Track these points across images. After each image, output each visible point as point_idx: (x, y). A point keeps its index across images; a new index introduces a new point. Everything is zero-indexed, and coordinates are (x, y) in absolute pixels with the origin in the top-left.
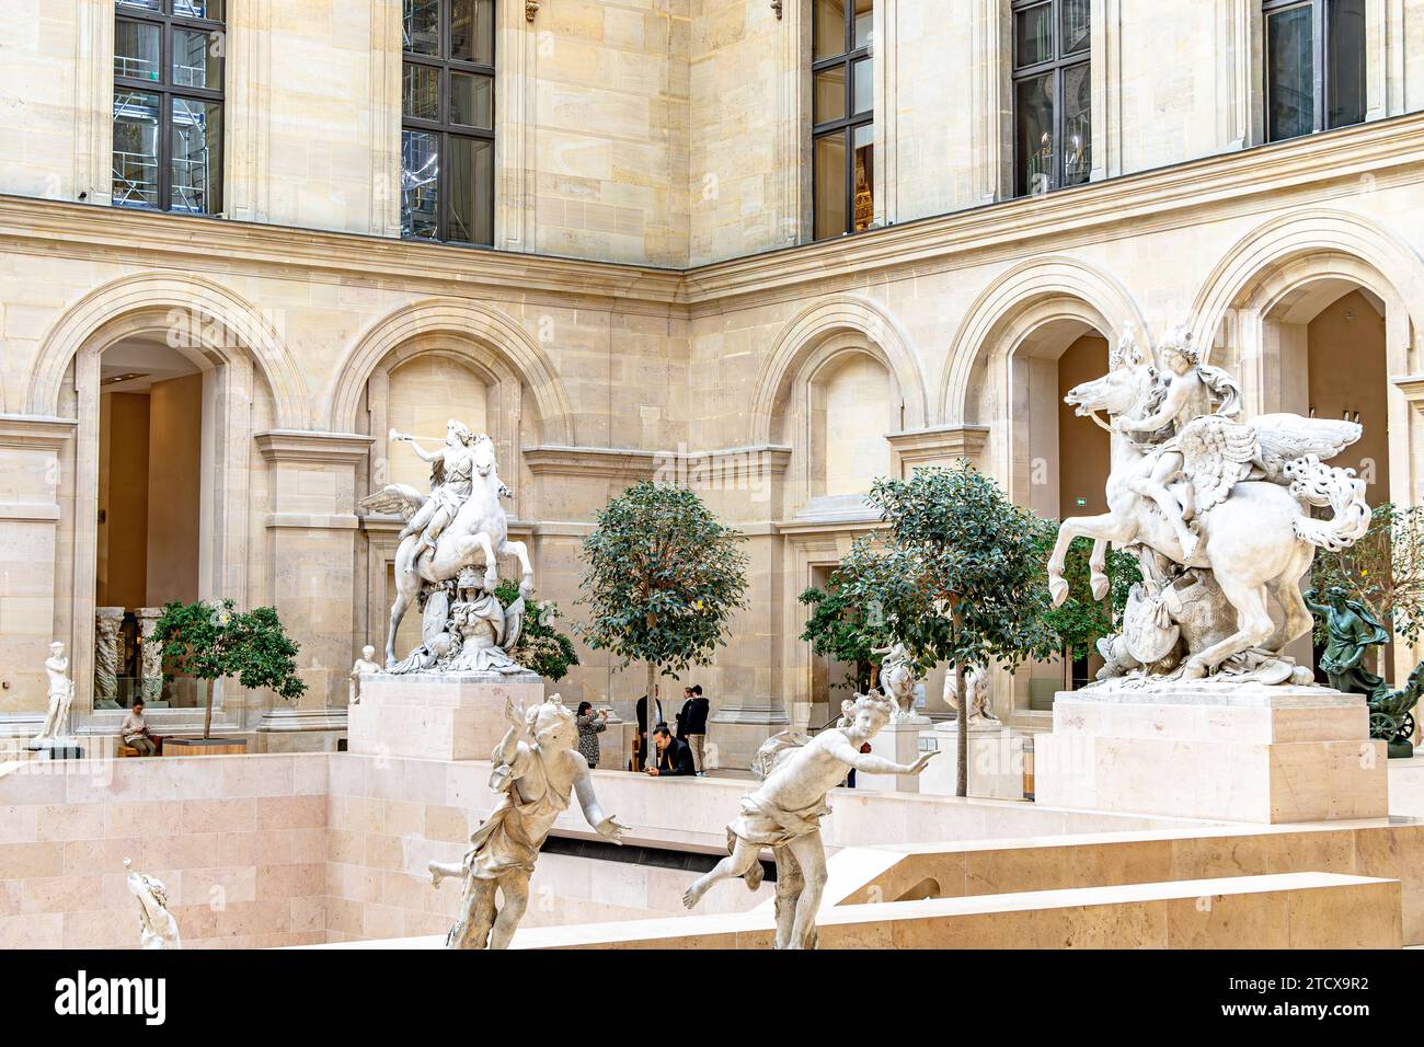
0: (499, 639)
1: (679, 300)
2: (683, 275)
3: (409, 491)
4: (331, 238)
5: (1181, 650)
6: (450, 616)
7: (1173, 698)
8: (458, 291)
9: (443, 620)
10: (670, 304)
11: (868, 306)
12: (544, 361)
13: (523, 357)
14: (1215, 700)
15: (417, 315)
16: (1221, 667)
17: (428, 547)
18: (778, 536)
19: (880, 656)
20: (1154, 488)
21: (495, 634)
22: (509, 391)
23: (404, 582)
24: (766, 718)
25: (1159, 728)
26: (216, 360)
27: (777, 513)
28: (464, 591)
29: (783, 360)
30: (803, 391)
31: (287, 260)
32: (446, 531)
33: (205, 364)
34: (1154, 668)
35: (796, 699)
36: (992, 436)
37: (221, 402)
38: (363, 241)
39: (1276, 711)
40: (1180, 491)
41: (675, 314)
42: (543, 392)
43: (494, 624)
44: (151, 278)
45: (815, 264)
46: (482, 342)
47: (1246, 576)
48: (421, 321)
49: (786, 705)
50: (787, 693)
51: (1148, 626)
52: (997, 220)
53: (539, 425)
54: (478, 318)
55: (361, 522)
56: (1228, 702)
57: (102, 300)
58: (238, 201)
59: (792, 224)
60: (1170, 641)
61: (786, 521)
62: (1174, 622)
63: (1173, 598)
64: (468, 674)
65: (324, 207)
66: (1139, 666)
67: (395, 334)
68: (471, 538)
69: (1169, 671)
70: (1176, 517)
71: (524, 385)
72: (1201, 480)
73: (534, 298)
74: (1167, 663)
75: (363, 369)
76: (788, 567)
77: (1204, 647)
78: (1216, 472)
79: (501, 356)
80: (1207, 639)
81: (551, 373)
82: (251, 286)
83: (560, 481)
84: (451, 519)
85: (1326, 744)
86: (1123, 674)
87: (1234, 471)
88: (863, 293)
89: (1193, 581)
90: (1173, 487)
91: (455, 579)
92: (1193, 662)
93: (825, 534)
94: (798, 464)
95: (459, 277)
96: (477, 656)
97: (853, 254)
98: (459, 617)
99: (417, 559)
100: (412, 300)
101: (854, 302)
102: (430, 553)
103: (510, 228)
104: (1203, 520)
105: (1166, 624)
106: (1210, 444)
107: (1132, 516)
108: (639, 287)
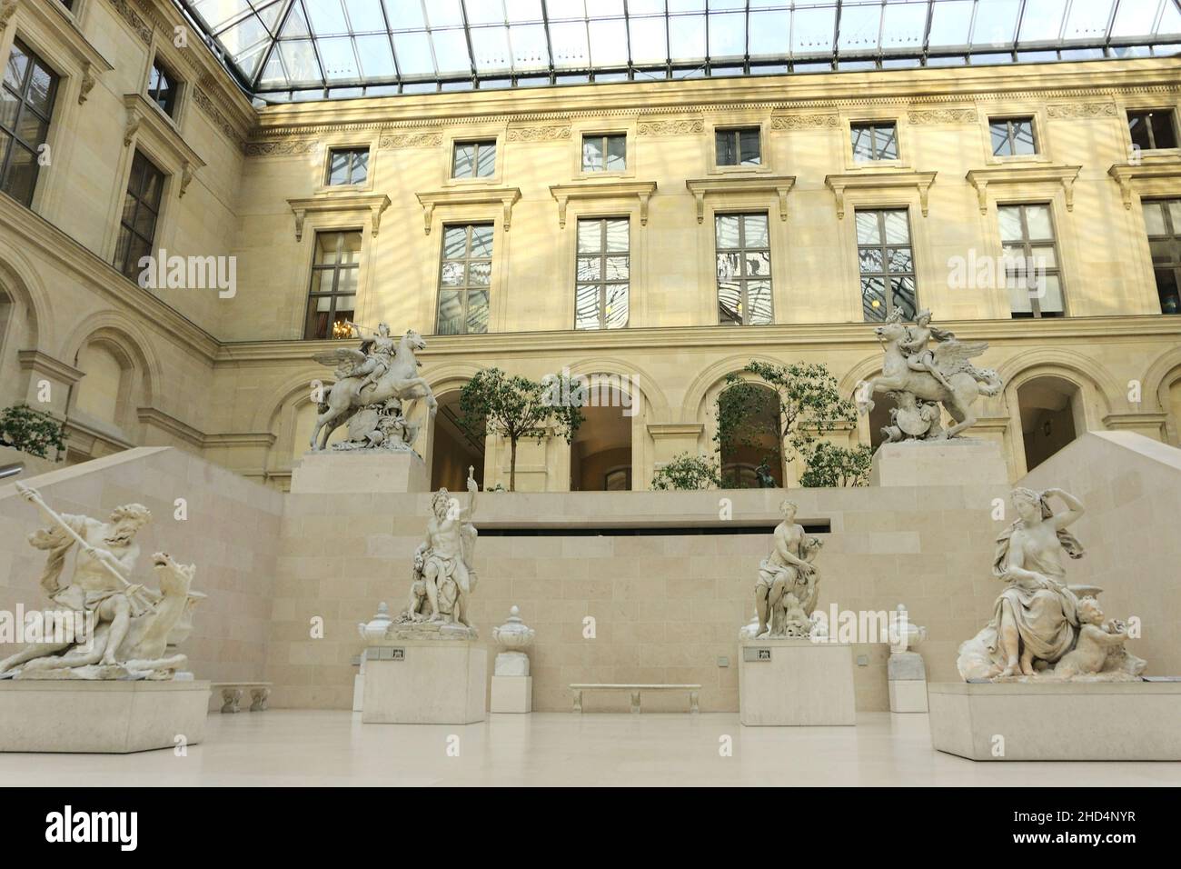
0: (406, 439)
1: (213, 358)
2: (220, 344)
6: (381, 421)
10: (208, 358)
12: (158, 363)
13: (151, 359)
15: (112, 316)
17: (372, 382)
21: (405, 433)
22: (137, 375)
27: (265, 465)
29: (281, 392)
32: (383, 377)
38: (103, 265)
43: (407, 430)
48: (116, 321)
53: (149, 394)
61: (271, 469)
66: (911, 437)
67: (101, 322)
69: (922, 439)
71: (146, 373)
73: (160, 331)
75: (83, 334)
79: (140, 354)
82: (41, 267)
91: (382, 403)
94: (279, 442)
95: (135, 305)
100: (113, 308)
102: (374, 386)
108: (202, 343)
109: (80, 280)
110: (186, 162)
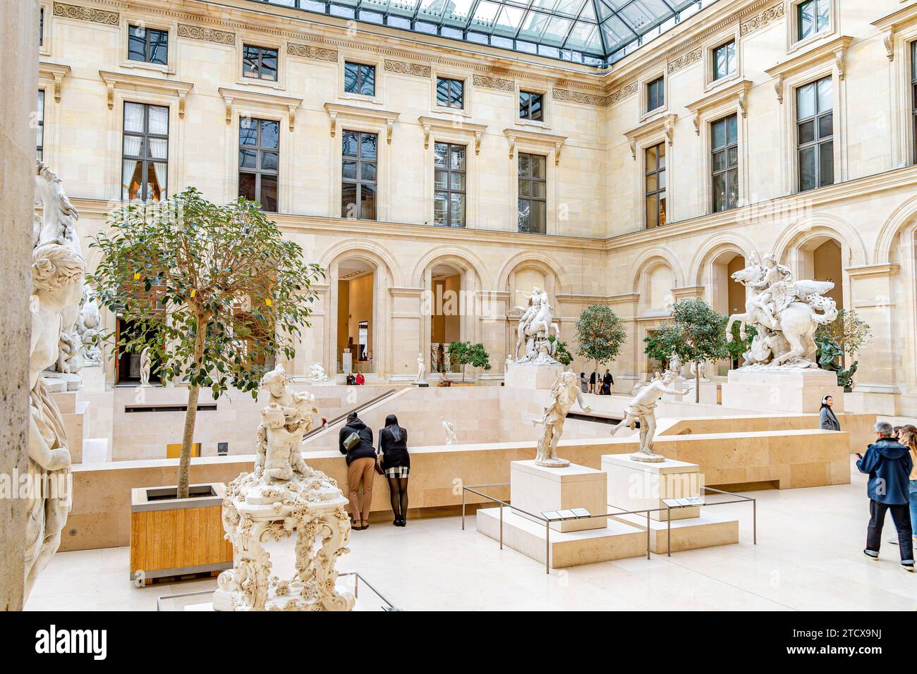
0: (550, 353)
1: (604, 249)
2: (605, 241)
3: (522, 308)
4: (497, 233)
5: (771, 357)
6: (535, 346)
7: (768, 372)
8: (535, 247)
9: (533, 348)
10: (601, 250)
11: (664, 249)
12: (562, 268)
13: (556, 267)
14: (784, 373)
15: (523, 255)
16: (785, 362)
17: (528, 325)
18: (636, 321)
19: (669, 358)
20: (761, 304)
21: (548, 351)
22: (551, 277)
23: (521, 336)
24: (633, 377)
25: (764, 382)
26: (465, 270)
27: (635, 314)
28: (539, 338)
29: (637, 267)
30: (644, 276)
31: (485, 240)
32: (533, 320)
33: (461, 271)
34: (762, 362)
35: (642, 372)
36: (706, 289)
37: (466, 282)
38: (507, 233)
39: (804, 377)
40: (771, 305)
41: (602, 253)
42: (562, 278)
43: (548, 348)
44: (445, 246)
45: (647, 236)
46: (542, 263)
47: (794, 333)
48: (524, 257)
49: (639, 374)
50: (639, 370)
51: (760, 349)
52: (707, 220)
53: (561, 288)
54: (542, 256)
55: (507, 318)
56: (788, 373)
57: (431, 253)
58: (470, 223)
59: (640, 223)
60: (768, 354)
61: (638, 317)
62: (769, 348)
63: (769, 340)
64: (541, 363)
65: (496, 224)
66: (757, 362)
67: (517, 261)
68: (540, 322)
69: (767, 363)
70: (770, 314)
71: (556, 276)
72: (778, 301)
73: (558, 249)
74: (767, 361)
75: (507, 272)
76: (639, 331)
77: (779, 356)
78: (783, 299)
79: (549, 267)
80: (781, 353)
81: (564, 272)
82: (475, 249)
83: (568, 305)
84: (534, 317)
85: (822, 388)
86: (752, 364)
87: (789, 299)
88: (663, 245)
89: (775, 334)
90: (769, 304)
91: (536, 335)
92: (775, 361)
93: (651, 320)
94: (642, 299)
96: (543, 358)
97: (659, 232)
98: (537, 346)
99: (524, 329)
100: (522, 251)
101: (660, 248)
103: (551, 229)
104: (778, 315)
105: (766, 348)
106: (780, 290)
107: (754, 314)
108: (591, 245)
109: (499, 245)
110: (555, 143)
